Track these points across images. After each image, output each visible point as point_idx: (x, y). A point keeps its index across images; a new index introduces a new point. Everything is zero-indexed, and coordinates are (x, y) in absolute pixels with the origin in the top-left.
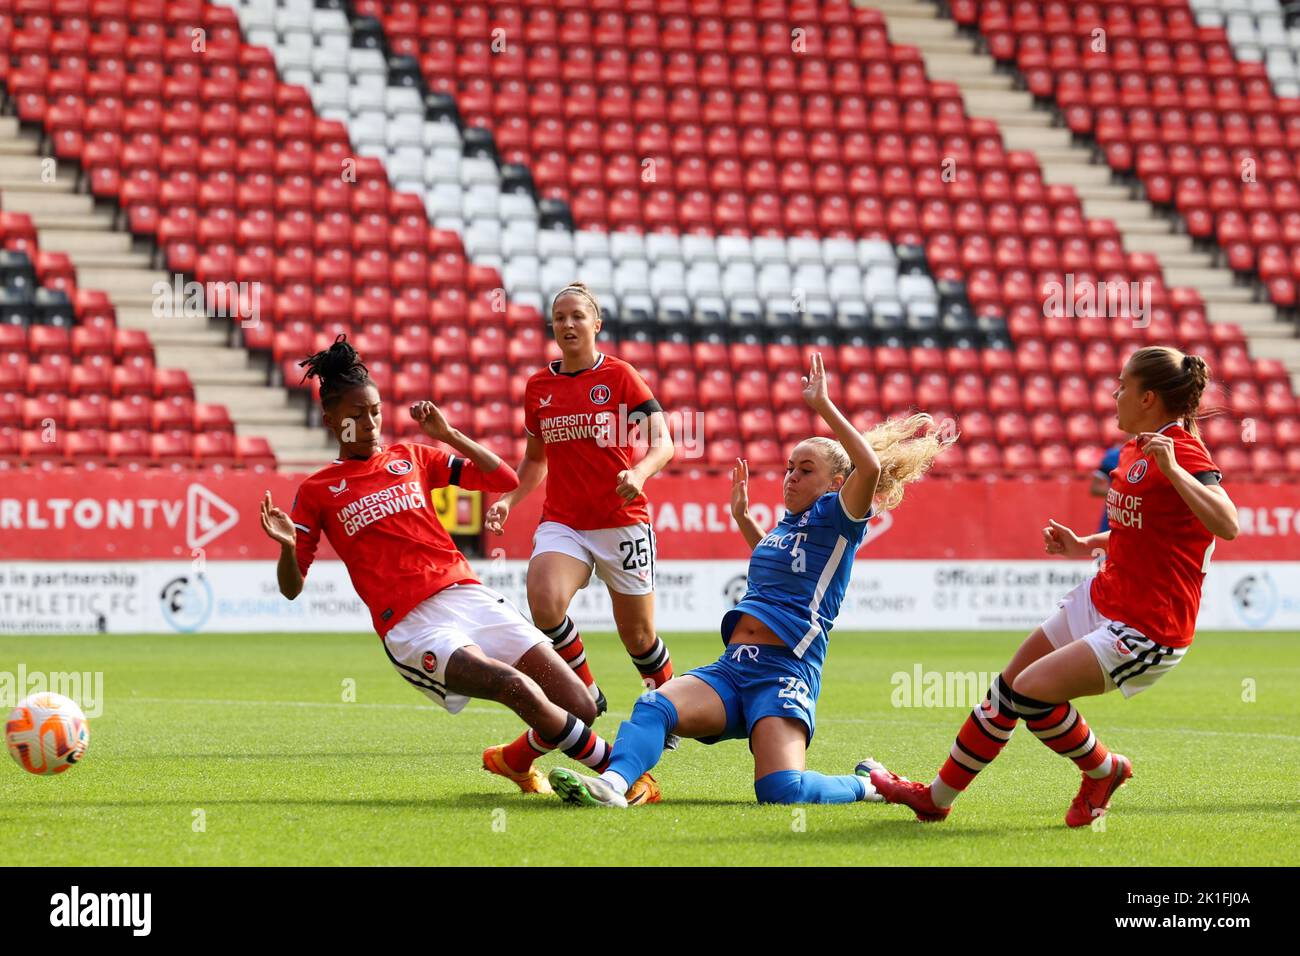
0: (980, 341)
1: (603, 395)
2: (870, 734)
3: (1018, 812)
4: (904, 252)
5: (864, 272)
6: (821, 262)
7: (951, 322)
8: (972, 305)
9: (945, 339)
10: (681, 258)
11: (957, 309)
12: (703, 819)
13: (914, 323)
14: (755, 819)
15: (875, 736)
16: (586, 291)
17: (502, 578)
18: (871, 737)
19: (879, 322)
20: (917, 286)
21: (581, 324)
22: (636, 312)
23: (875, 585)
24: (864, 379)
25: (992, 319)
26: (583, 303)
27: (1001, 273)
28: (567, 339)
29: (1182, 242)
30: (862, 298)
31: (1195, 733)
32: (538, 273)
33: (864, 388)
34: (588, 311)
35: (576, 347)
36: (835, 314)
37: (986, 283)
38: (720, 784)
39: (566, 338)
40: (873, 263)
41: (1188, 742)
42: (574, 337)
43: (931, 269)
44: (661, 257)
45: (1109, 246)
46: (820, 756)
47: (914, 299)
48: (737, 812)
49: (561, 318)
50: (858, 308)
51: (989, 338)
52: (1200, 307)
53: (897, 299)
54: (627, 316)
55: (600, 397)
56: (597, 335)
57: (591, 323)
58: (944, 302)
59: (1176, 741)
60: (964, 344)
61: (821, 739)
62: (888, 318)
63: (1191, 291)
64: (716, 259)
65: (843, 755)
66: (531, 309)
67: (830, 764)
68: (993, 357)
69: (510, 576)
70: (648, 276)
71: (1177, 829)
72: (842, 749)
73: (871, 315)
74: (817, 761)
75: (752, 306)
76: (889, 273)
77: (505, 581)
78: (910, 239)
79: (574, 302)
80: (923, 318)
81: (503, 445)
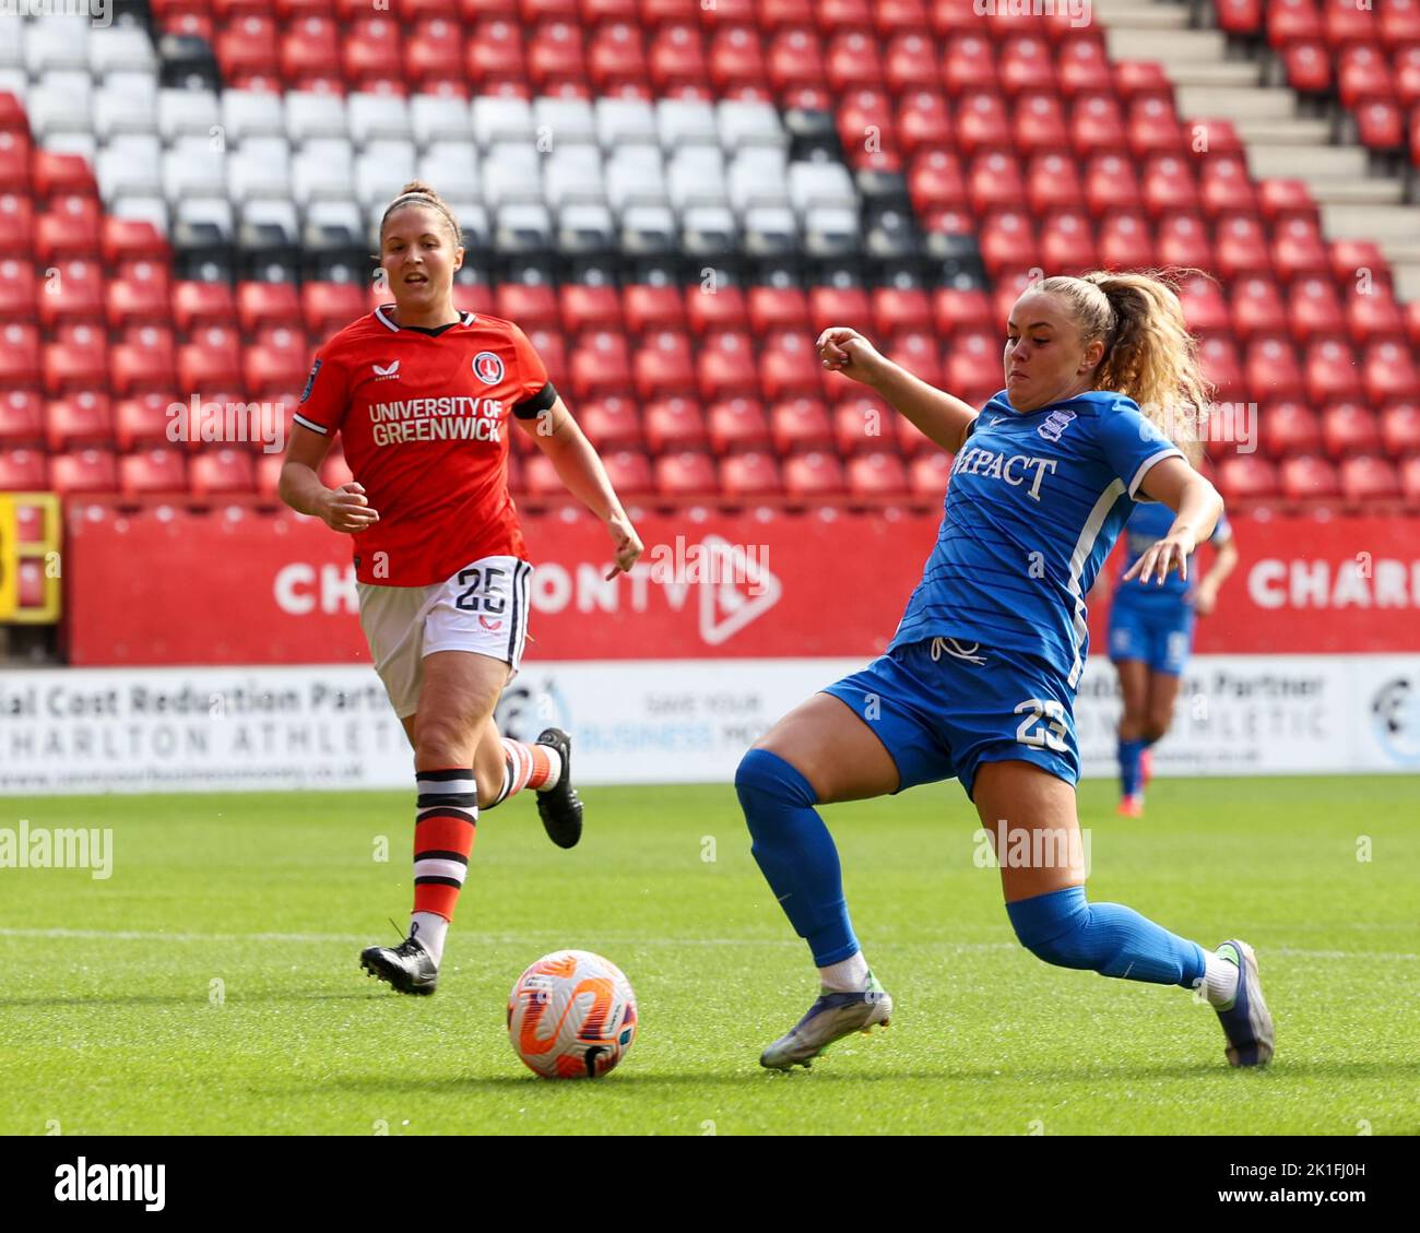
0: (931, 275)
1: (493, 368)
2: (745, 965)
3: (1001, 1098)
4: (798, 121)
5: (728, 158)
6: (655, 140)
7: (880, 244)
8: (917, 214)
9: (872, 273)
10: (409, 136)
11: (891, 220)
12: (452, 1118)
13: (817, 245)
14: (542, 1118)
15: (752, 967)
16: (439, 201)
17: (98, 700)
18: (746, 969)
19: (757, 244)
20: (821, 180)
21: (434, 256)
22: (331, 230)
23: (753, 703)
24: (730, 343)
25: (952, 237)
26: (434, 221)
27: (967, 156)
28: (413, 280)
29: (1280, 101)
30: (726, 203)
31: (1306, 955)
32: (160, 165)
33: (730, 359)
34: (445, 234)
35: (425, 297)
36: (680, 231)
37: (941, 175)
38: (481, 1056)
39: (408, 281)
40: (745, 141)
41: (1294, 970)
42: (424, 279)
43: (846, 152)
44: (373, 135)
45: (1153, 108)
46: (656, 1005)
47: (815, 203)
48: (512, 1106)
49: (401, 247)
50: (719, 221)
51: (948, 270)
52: (1310, 212)
53: (787, 203)
54: (315, 238)
55: (490, 372)
56: (456, 274)
57: (448, 254)
58: (868, 209)
59: (1273, 968)
60: (904, 281)
61: (658, 974)
62: (771, 236)
63: (1294, 184)
64: (470, 137)
65: (698, 1002)
66: (146, 227)
67: (674, 1018)
68: (955, 303)
69: (112, 696)
70: (353, 168)
71: (1275, 1122)
72: (695, 992)
73: (741, 232)
74: (651, 1014)
75: (534, 219)
76: (773, 158)
77: (104, 705)
78: (809, 99)
79: (419, 220)
80: (832, 237)
81: (98, 465)
